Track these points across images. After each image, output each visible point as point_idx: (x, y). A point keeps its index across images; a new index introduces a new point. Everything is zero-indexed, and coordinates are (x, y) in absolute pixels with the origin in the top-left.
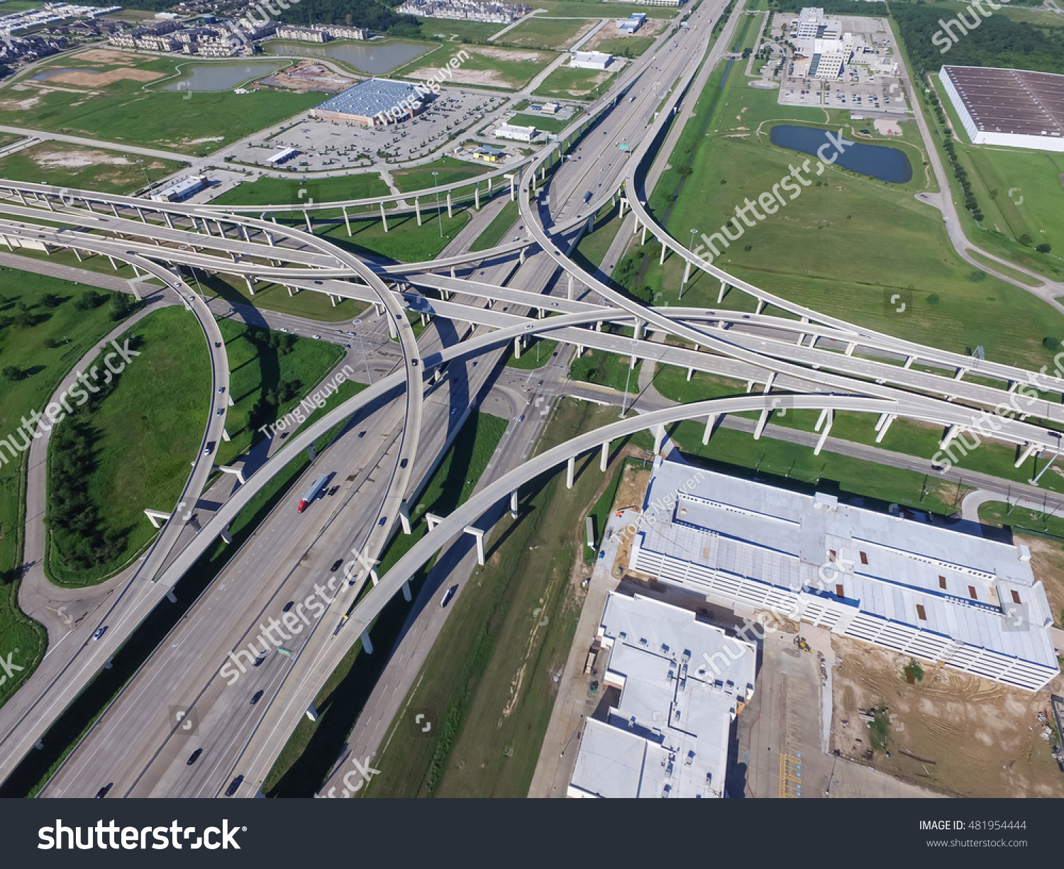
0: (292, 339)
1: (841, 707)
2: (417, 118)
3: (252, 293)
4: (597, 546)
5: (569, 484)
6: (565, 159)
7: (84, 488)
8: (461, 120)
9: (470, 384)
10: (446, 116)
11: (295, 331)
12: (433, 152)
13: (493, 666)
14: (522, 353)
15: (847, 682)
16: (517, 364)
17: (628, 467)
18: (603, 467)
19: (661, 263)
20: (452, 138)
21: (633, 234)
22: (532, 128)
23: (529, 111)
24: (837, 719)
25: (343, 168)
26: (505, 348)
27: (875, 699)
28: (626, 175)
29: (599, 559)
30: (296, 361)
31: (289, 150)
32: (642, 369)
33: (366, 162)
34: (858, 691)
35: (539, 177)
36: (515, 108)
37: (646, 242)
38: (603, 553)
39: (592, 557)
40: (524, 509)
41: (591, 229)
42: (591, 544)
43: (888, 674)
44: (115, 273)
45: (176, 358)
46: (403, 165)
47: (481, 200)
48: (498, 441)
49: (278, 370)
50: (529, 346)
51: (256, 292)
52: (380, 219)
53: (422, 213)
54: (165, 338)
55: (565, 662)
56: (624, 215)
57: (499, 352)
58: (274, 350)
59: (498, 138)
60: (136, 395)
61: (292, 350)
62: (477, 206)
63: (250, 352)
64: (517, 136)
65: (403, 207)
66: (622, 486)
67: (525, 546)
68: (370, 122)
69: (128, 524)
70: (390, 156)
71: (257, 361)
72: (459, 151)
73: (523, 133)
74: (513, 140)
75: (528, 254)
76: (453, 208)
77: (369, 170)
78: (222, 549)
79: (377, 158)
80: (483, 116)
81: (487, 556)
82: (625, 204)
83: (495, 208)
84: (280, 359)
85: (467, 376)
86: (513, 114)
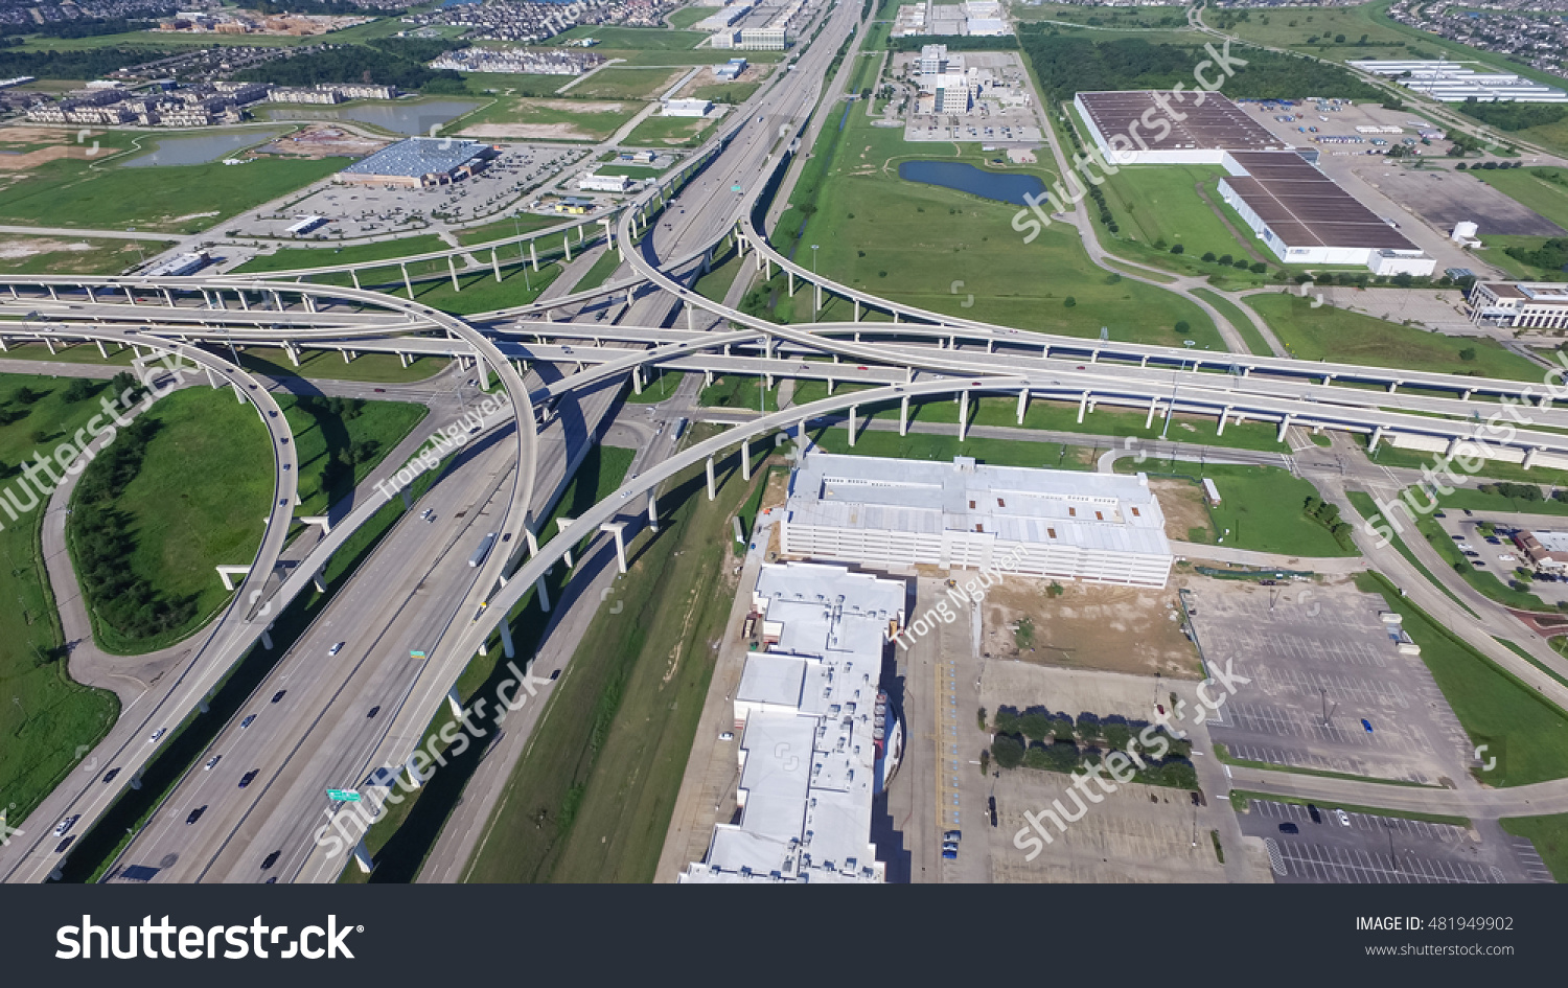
0: (358, 404)
1: (989, 624)
2: (477, 176)
3: (296, 364)
4: (747, 541)
5: (711, 496)
6: (669, 205)
7: (126, 566)
8: (534, 174)
9: (587, 420)
10: (515, 173)
11: (360, 395)
12: (504, 209)
13: (648, 650)
14: (644, 388)
15: (994, 606)
16: (638, 399)
17: (773, 474)
18: (746, 476)
19: (791, 295)
20: (526, 193)
21: (756, 271)
22: (624, 178)
23: (618, 161)
24: (986, 633)
25: (390, 232)
26: (622, 384)
27: (1020, 615)
28: (741, 213)
29: (750, 551)
30: (367, 423)
31: (314, 219)
32: (780, 390)
33: (419, 224)
34: (1005, 610)
35: (640, 225)
36: (599, 159)
37: (771, 278)
38: (754, 546)
39: (741, 551)
40: (664, 524)
41: (707, 270)
42: (740, 538)
43: (1032, 595)
44: (106, 362)
45: (211, 436)
46: (467, 224)
47: (572, 252)
48: (626, 469)
49: (347, 434)
50: (651, 381)
51: (300, 363)
52: (450, 278)
53: (501, 269)
54: (191, 419)
55: (724, 632)
56: (744, 255)
57: (616, 388)
58: (337, 416)
59: (583, 190)
60: (168, 476)
61: (360, 414)
62: (568, 258)
63: (308, 421)
64: (607, 187)
65: (474, 265)
66: (767, 490)
67: (670, 554)
68: (417, 183)
69: (193, 591)
70: (449, 216)
71: (318, 428)
72: (536, 206)
73: (615, 184)
74: (603, 191)
75: (636, 296)
76: (539, 262)
77: (423, 232)
78: (315, 598)
79: (431, 220)
80: (561, 170)
81: (629, 565)
82: (743, 241)
83: (591, 258)
84: (346, 424)
85: (581, 412)
86: (600, 165)
